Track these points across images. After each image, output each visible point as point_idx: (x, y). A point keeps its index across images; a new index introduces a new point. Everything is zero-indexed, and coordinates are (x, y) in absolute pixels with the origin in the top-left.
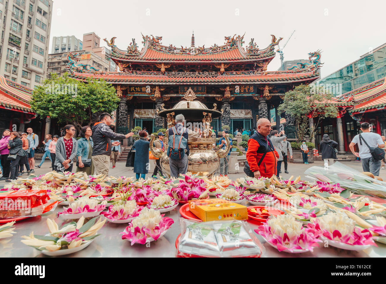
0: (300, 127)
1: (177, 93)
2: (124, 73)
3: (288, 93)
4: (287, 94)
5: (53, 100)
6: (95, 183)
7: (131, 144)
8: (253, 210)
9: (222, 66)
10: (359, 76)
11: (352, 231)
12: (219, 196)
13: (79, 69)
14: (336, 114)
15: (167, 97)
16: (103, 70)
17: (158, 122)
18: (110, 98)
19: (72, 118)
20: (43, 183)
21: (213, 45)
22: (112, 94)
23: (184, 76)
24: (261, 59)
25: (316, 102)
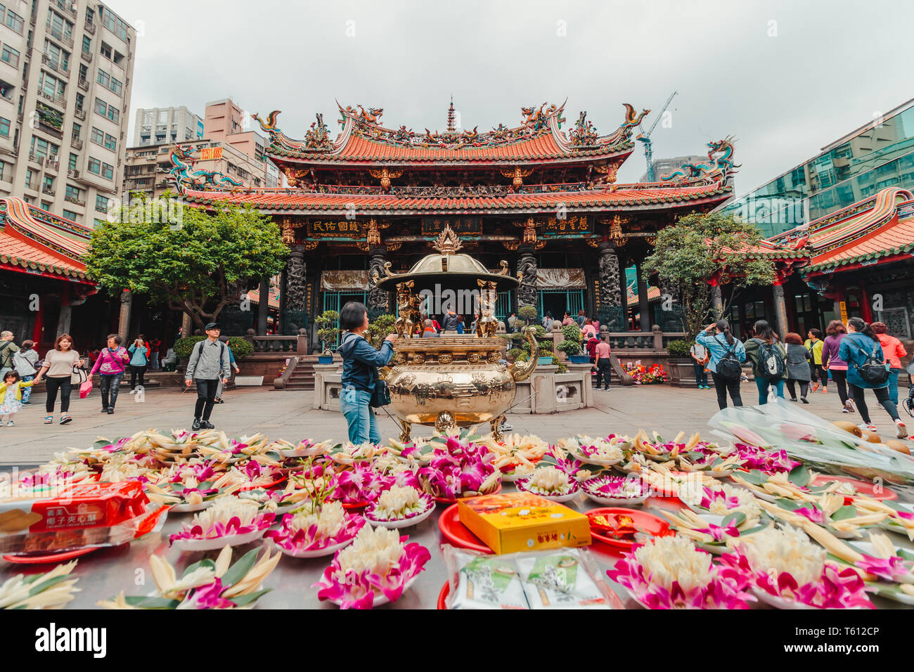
0: (692, 307)
1: (418, 233)
2: (299, 190)
3: (664, 232)
4: (662, 233)
5: (138, 252)
6: (246, 457)
7: (314, 349)
8: (600, 520)
9: (518, 173)
10: (819, 191)
11: (819, 573)
12: (524, 484)
13: (197, 182)
14: (770, 278)
15: (395, 243)
16: (250, 184)
17: (375, 300)
18: (268, 247)
19: (180, 292)
20: (127, 458)
21: (497, 128)
22: (272, 238)
23: (432, 195)
24: (604, 157)
25: (726, 250)
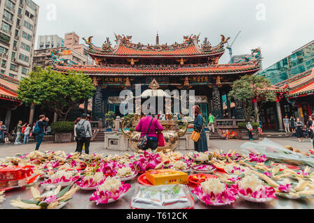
0: (246, 110)
1: (145, 82)
2: (100, 66)
4: (235, 82)
5: (37, 89)
6: (71, 160)
7: (105, 126)
8: (195, 177)
9: (182, 60)
10: (292, 67)
12: (171, 167)
13: (61, 63)
16: (82, 64)
18: (87, 87)
20: (27, 160)
22: (89, 84)
23: (150, 68)
24: (214, 54)
25: (258, 89)
